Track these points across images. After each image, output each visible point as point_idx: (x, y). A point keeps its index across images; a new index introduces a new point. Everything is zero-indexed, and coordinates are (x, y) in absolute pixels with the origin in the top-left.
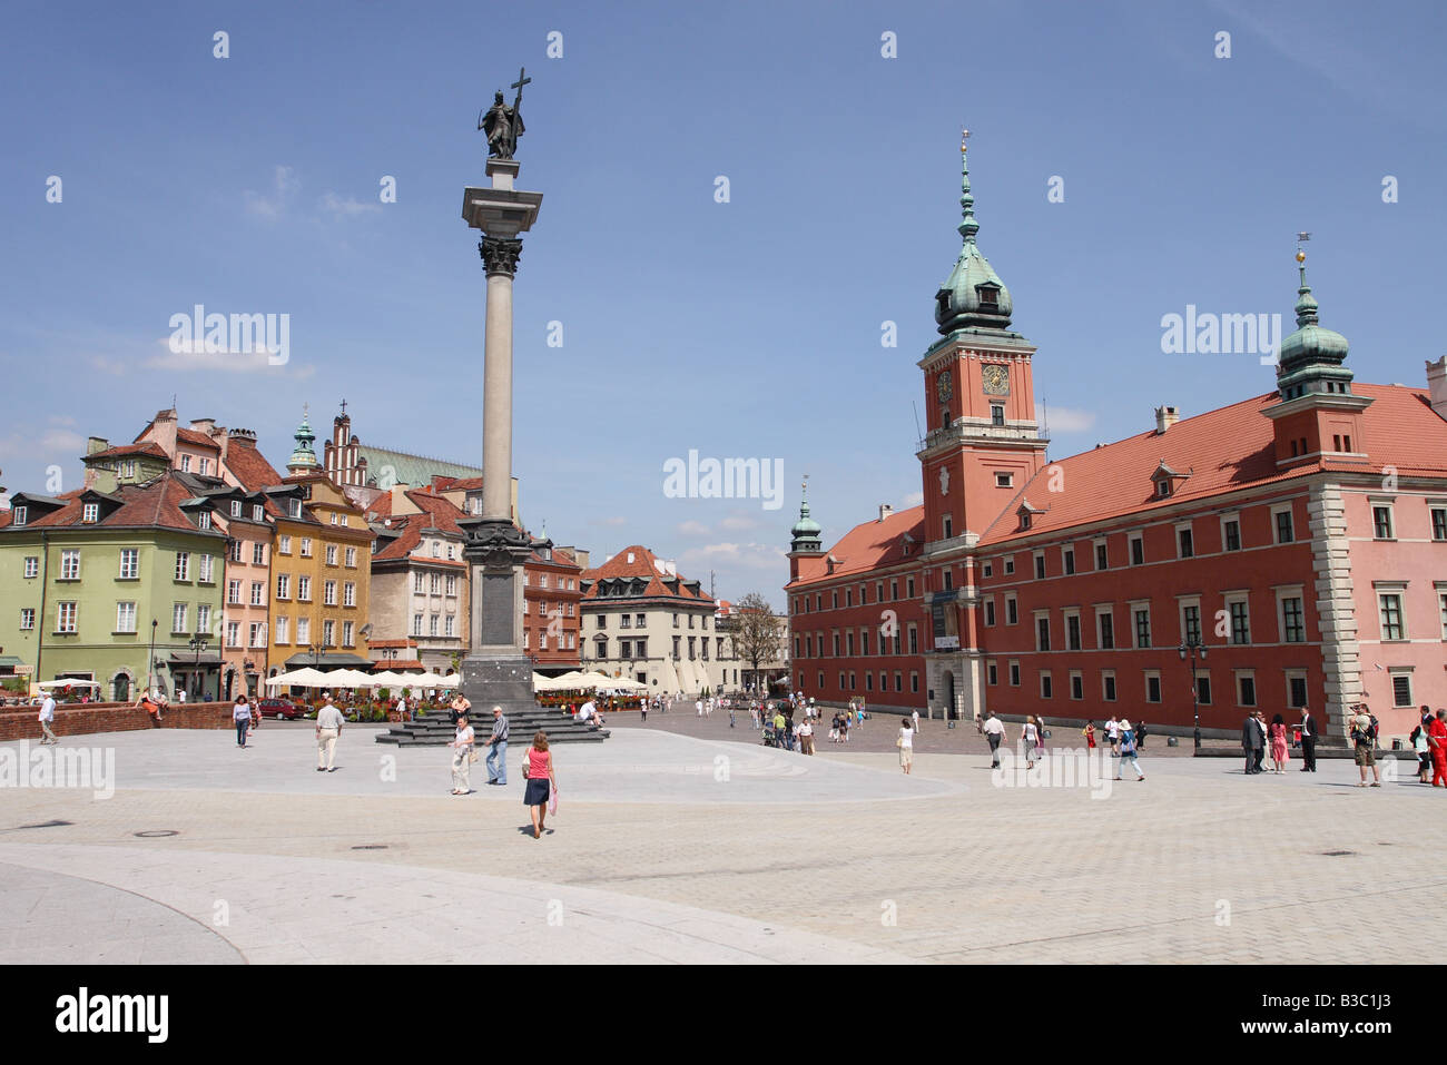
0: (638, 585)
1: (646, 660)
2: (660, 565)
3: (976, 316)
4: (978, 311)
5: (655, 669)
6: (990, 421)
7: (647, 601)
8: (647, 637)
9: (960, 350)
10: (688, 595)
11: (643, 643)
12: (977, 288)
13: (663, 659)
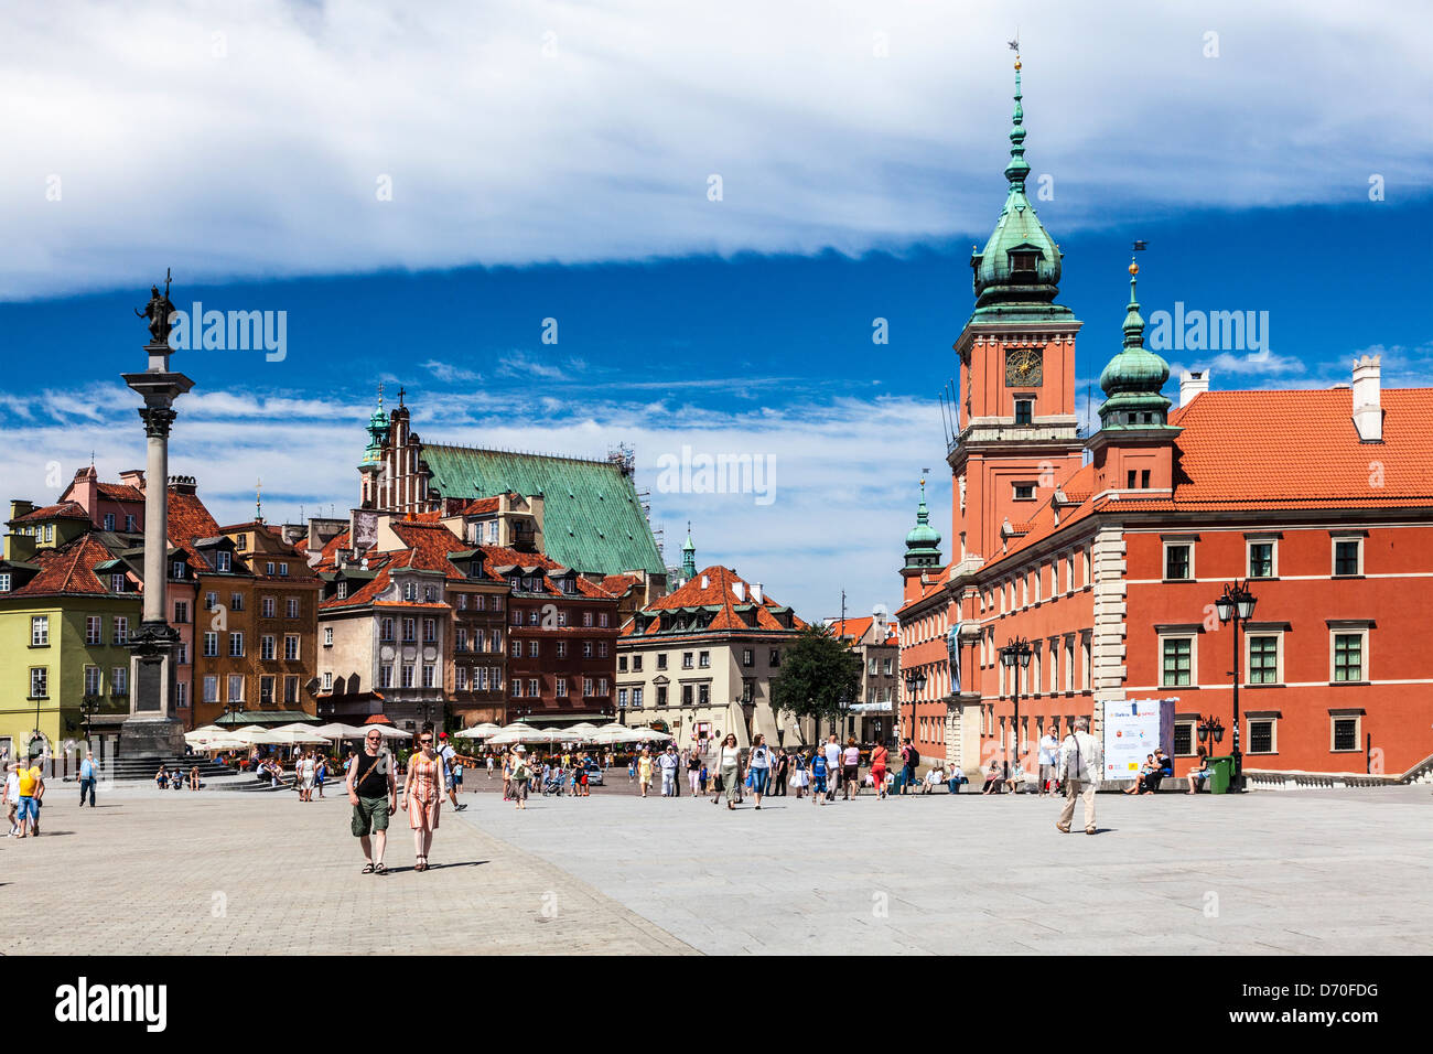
0: (704, 618)
1: (710, 707)
2: (738, 590)
3: (1006, 288)
4: (1009, 282)
5: (718, 717)
6: (1011, 420)
7: (711, 635)
8: (710, 680)
9: (976, 336)
10: (775, 625)
11: (706, 686)
12: (1011, 253)
13: (728, 706)
